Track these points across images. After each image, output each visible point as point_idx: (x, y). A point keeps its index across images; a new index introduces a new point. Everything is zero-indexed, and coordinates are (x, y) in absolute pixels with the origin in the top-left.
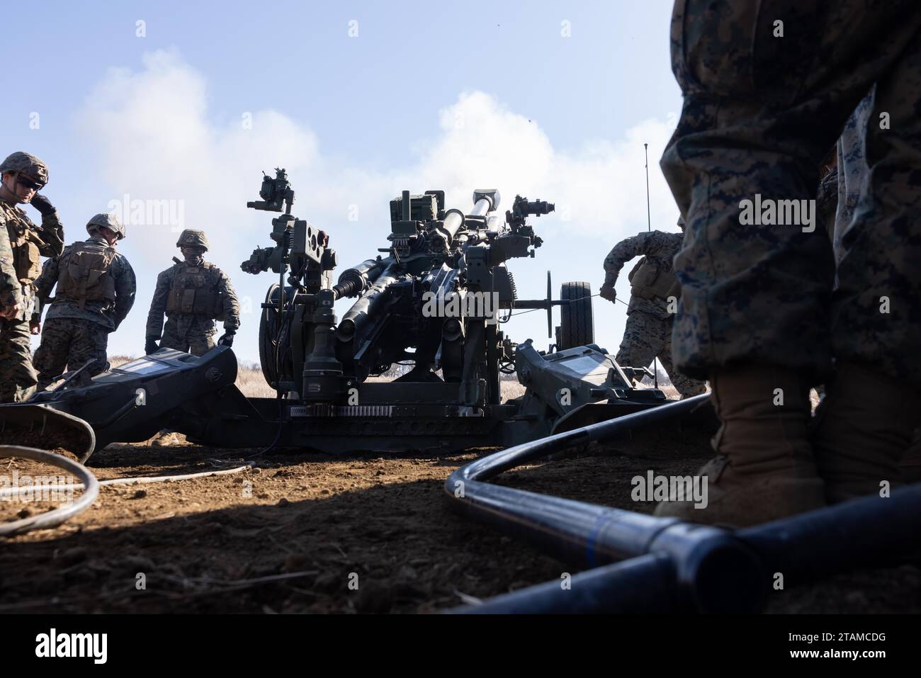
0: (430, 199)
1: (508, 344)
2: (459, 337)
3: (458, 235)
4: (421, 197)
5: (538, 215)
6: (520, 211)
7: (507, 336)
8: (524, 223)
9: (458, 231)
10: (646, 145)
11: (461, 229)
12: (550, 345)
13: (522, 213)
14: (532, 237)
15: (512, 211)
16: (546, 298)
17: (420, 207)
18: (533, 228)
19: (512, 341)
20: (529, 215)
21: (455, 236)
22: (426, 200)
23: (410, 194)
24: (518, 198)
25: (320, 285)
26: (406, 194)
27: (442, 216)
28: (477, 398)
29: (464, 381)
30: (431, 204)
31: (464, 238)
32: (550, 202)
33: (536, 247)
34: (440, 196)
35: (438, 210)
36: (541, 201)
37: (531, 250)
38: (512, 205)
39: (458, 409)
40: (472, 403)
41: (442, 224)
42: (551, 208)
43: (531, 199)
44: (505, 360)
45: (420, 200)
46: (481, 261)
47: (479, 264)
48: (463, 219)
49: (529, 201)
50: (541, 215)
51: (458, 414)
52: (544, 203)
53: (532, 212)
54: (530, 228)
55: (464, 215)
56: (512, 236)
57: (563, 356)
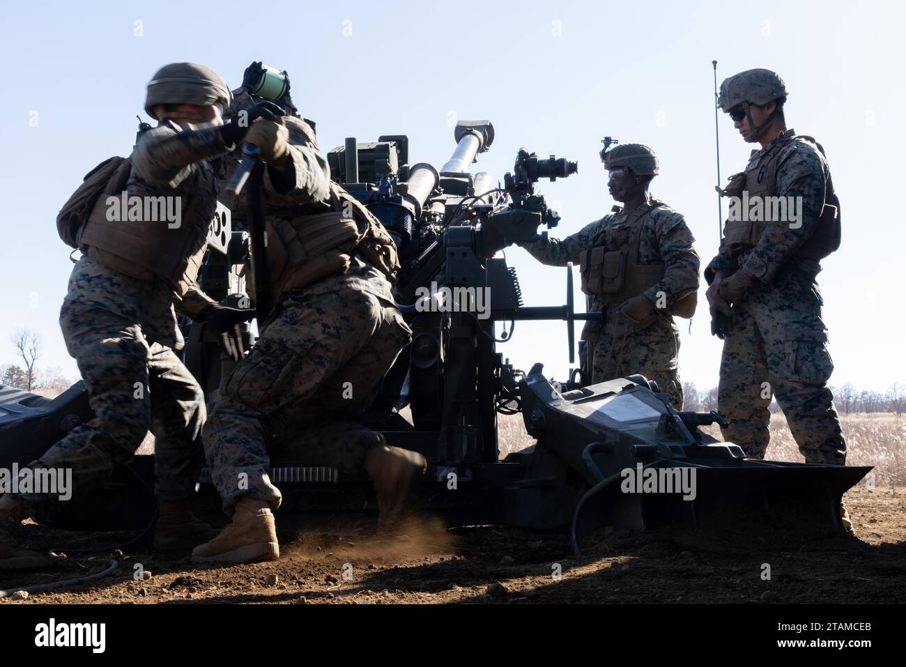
0: (386, 149)
1: (509, 372)
2: (436, 362)
3: (429, 203)
4: (373, 147)
5: (553, 179)
6: (525, 174)
7: (507, 360)
8: (531, 191)
9: (429, 197)
10: (715, 63)
11: (434, 194)
12: (571, 370)
13: (529, 177)
14: (544, 212)
15: (513, 173)
16: (566, 304)
17: (372, 162)
18: (545, 199)
19: (515, 368)
20: (540, 179)
21: (425, 205)
22: (382, 151)
23: (357, 142)
24: (522, 154)
25: (227, 287)
26: (351, 142)
27: (405, 174)
28: (464, 453)
29: (444, 429)
30: (388, 158)
31: (439, 208)
32: (569, 159)
33: (549, 227)
34: (402, 143)
35: (400, 164)
36: (556, 158)
37: (543, 233)
38: (514, 164)
39: (436, 471)
40: (457, 462)
41: (406, 188)
42: (573, 168)
43: (542, 156)
44: (505, 395)
45: (372, 150)
46: (468, 249)
47: (464, 254)
48: (437, 178)
49: (539, 159)
50: (557, 178)
51: (436, 478)
52: (562, 161)
53: (544, 175)
54: (541, 199)
55: (439, 171)
56: (515, 211)
57: (593, 393)
